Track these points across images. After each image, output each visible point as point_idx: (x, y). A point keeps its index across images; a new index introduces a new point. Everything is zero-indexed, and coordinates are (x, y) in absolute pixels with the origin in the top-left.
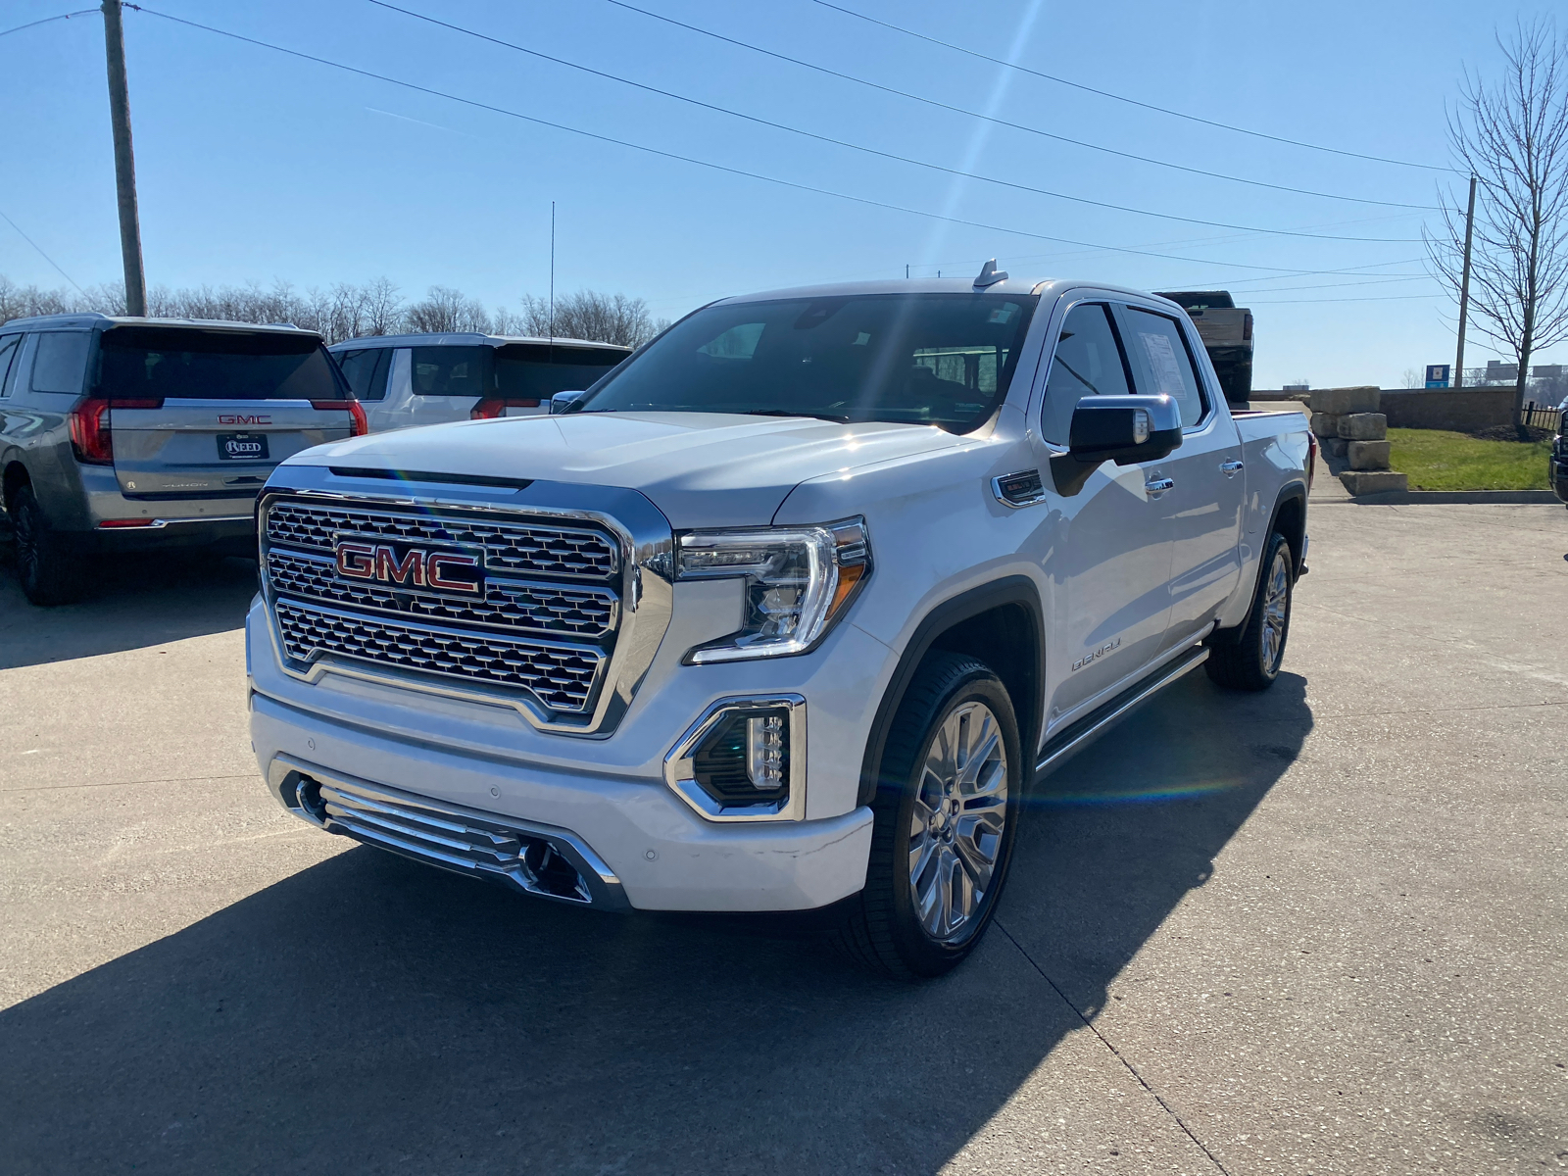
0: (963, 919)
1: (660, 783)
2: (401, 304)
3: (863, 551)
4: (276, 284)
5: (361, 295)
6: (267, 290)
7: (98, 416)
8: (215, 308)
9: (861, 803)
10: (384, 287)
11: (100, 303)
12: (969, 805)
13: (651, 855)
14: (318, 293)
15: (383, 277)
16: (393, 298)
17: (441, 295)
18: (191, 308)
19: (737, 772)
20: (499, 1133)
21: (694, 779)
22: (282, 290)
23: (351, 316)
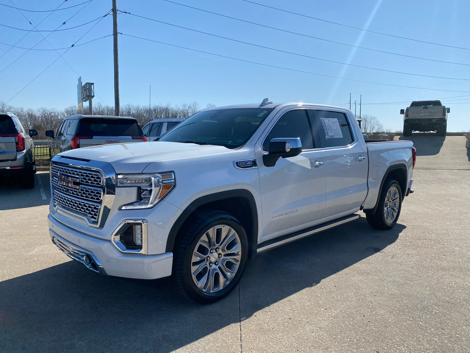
0: (220, 288)
1: (110, 241)
2: (199, 109)
3: (173, 181)
4: (166, 104)
5: (189, 107)
6: (164, 105)
7: (77, 141)
8: (151, 110)
9: (168, 250)
10: (195, 104)
11: (123, 109)
12: (225, 255)
13: (108, 261)
14: (177, 106)
15: (195, 101)
16: (197, 107)
17: (210, 106)
18: (146, 110)
19: (131, 240)
20: (63, 331)
21: (120, 240)
22: (168, 105)
23: (186, 112)
